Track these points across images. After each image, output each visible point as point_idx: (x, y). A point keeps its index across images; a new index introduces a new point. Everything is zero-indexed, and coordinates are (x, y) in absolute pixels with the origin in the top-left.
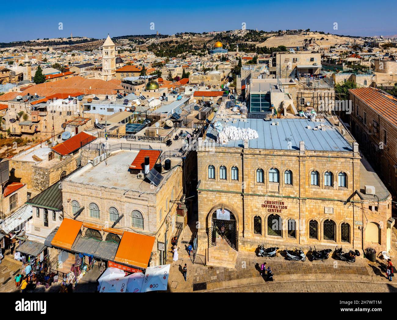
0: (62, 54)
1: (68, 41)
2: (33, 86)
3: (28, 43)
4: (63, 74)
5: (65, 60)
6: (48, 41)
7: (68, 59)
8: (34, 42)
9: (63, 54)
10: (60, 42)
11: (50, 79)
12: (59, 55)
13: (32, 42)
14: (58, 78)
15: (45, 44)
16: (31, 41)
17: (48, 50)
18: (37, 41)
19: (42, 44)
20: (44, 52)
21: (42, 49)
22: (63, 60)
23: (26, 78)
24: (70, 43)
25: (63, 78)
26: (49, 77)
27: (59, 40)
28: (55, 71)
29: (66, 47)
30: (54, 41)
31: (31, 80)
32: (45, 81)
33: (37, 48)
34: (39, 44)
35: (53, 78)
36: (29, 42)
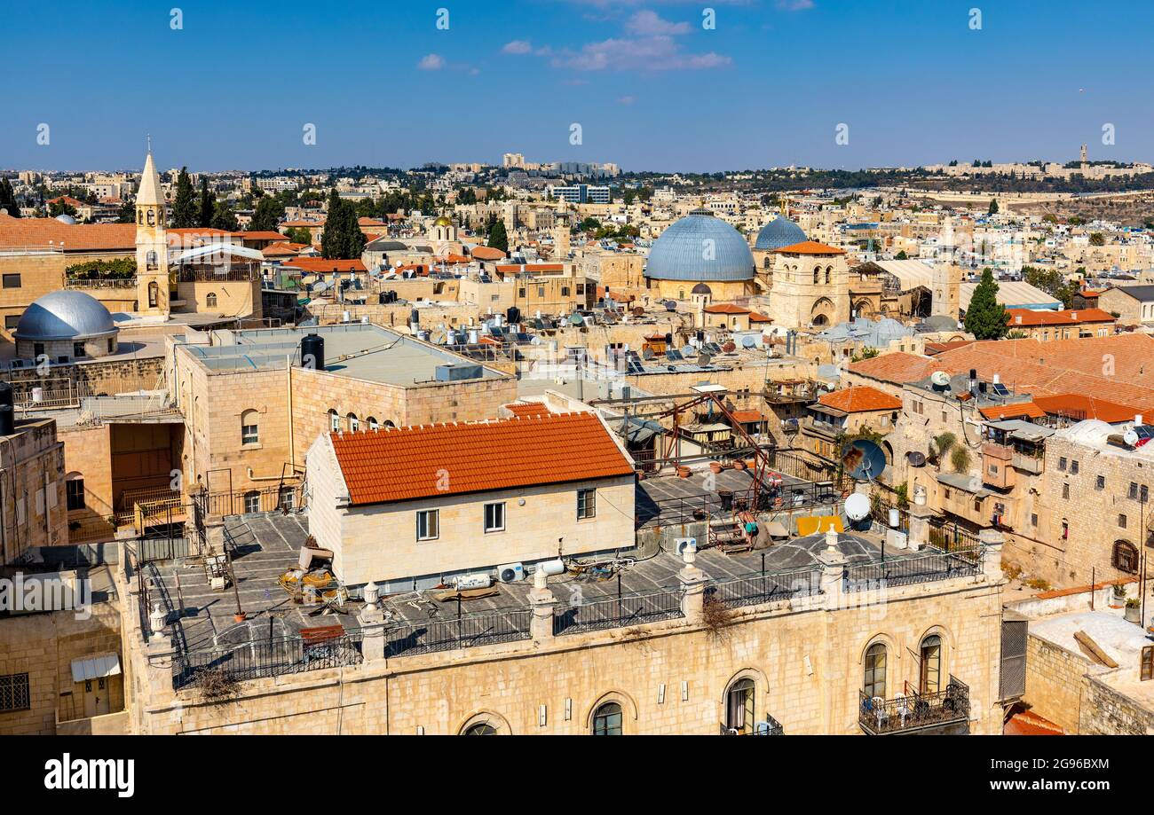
0: (1049, 230)
1: (1067, 179)
2: (964, 343)
3: (920, 178)
4: (1074, 316)
5: (1063, 256)
6: (987, 171)
7: (1074, 255)
8: (940, 172)
9: (1054, 229)
10: (1033, 179)
11: (1020, 327)
12: (1037, 235)
13: (930, 173)
14: (1051, 330)
15: (978, 183)
16: (928, 169)
17: (993, 208)
18: (950, 171)
19: (968, 182)
20: (978, 214)
21: (969, 205)
22: (1055, 255)
23: (939, 307)
24: (1079, 185)
25: (1073, 333)
26: (1019, 320)
27: (1030, 171)
28: (1040, 300)
29: (1060, 202)
30: (1013, 173)
31: (956, 317)
32: (1006, 331)
33: (949, 196)
34: (955, 184)
35: (1032, 326)
36: (921, 171)
